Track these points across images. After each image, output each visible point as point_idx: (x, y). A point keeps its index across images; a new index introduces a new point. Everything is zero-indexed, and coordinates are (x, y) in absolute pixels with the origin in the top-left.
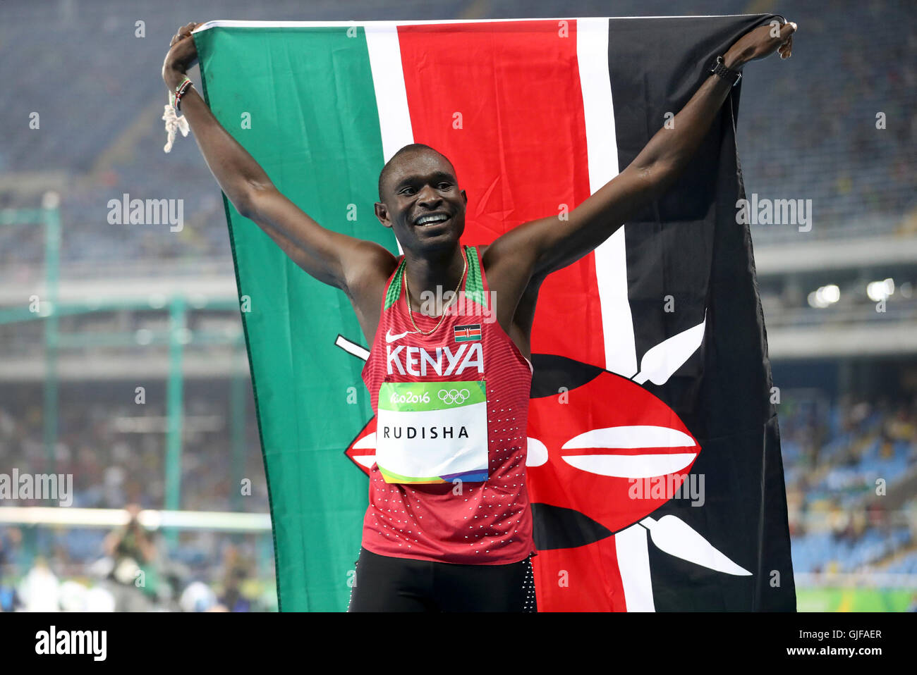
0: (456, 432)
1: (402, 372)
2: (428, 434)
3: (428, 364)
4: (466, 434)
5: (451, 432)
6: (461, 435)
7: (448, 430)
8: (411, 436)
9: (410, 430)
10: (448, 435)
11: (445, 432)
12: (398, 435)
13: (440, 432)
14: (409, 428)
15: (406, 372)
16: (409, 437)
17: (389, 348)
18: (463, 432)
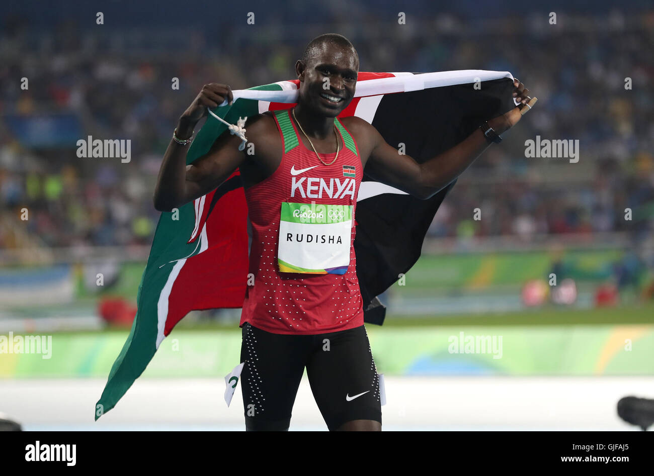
0: (336, 240)
1: (304, 196)
2: (320, 240)
3: (324, 190)
4: (341, 242)
5: (333, 240)
6: (338, 241)
7: (332, 238)
8: (309, 241)
9: (309, 236)
10: (331, 241)
11: (330, 239)
12: (300, 239)
13: (327, 239)
14: (308, 235)
15: (306, 196)
16: (308, 241)
17: (294, 179)
18: (339, 240)
